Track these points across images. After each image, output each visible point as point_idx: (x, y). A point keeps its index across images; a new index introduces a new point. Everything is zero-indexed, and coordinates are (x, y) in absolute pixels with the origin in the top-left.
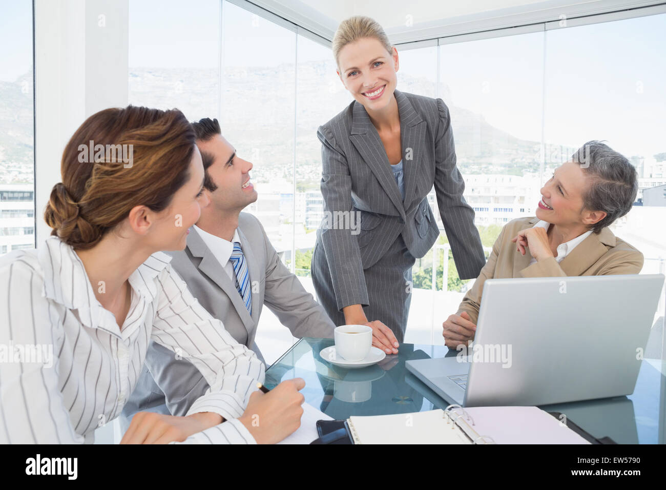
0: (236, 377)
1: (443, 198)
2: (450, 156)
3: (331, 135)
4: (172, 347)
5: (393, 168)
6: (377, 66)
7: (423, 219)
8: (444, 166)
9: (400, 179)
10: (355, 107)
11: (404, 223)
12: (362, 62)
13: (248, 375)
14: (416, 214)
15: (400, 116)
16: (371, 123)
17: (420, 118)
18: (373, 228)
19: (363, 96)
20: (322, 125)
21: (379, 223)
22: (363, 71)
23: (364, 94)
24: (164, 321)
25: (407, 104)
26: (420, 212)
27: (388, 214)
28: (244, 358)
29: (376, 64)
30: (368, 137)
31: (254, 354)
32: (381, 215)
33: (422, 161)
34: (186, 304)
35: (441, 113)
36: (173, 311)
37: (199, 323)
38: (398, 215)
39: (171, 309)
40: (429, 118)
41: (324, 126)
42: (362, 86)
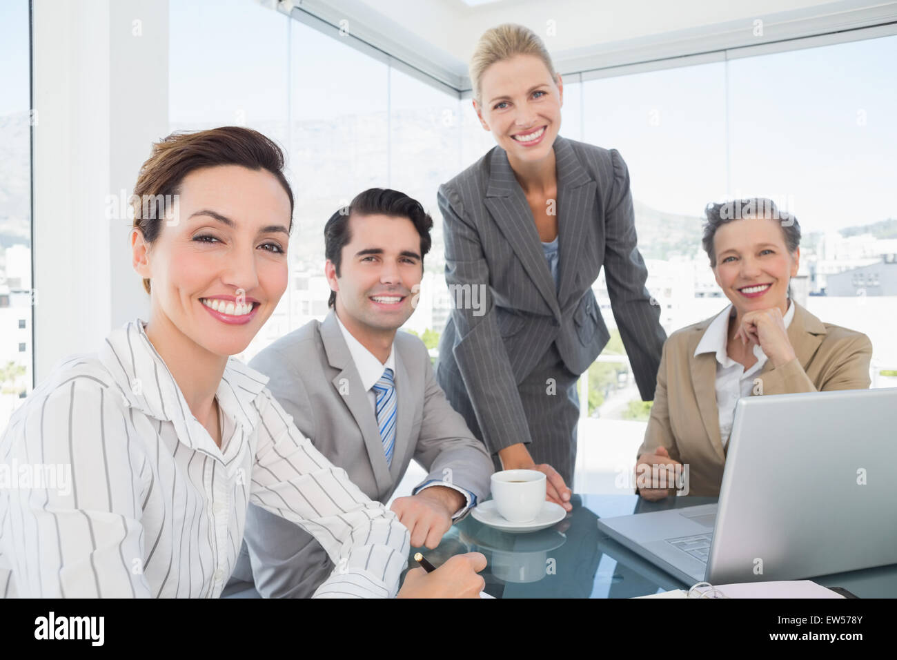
0: (368, 547)
1: (618, 290)
2: (628, 232)
3: (456, 198)
4: (279, 509)
5: (544, 246)
6: (537, 97)
7: (586, 321)
8: (621, 245)
9: (554, 263)
10: (494, 156)
11: (559, 325)
12: (517, 90)
13: (386, 544)
14: (576, 312)
15: (558, 173)
16: (516, 181)
17: (588, 176)
18: (513, 333)
19: (513, 141)
20: (444, 183)
21: (522, 326)
22: (517, 102)
23: (513, 137)
24: (266, 470)
25: (570, 154)
26: (582, 308)
27: (535, 312)
28: (381, 520)
29: (535, 93)
30: (511, 201)
31: (395, 516)
32: (524, 313)
33: (587, 237)
34: (296, 444)
35: (617, 170)
36: (278, 454)
37: (317, 473)
38: (550, 314)
39: (275, 451)
40: (599, 176)
41: (447, 184)
42: (513, 124)
